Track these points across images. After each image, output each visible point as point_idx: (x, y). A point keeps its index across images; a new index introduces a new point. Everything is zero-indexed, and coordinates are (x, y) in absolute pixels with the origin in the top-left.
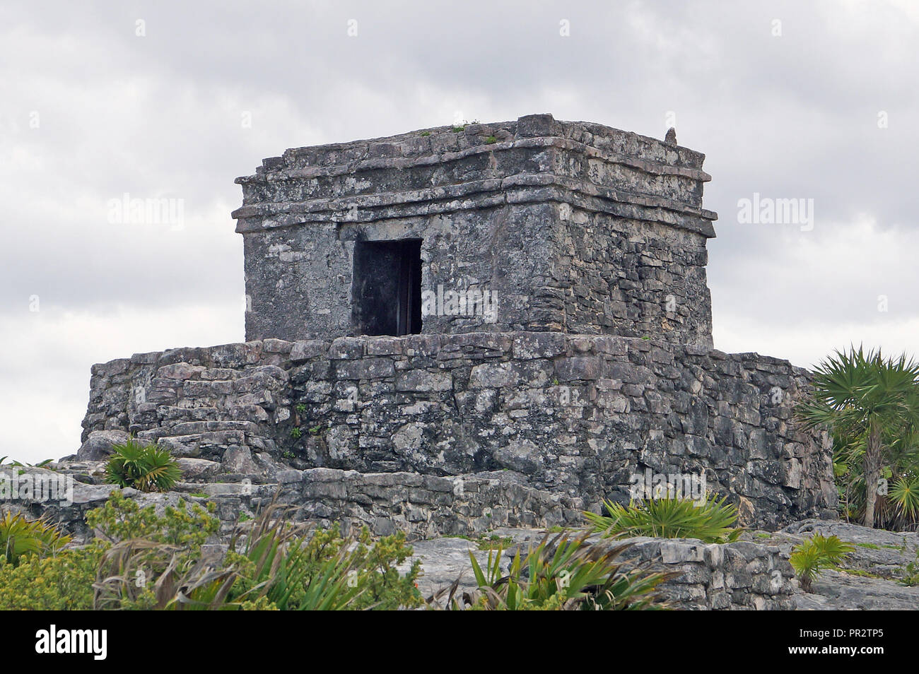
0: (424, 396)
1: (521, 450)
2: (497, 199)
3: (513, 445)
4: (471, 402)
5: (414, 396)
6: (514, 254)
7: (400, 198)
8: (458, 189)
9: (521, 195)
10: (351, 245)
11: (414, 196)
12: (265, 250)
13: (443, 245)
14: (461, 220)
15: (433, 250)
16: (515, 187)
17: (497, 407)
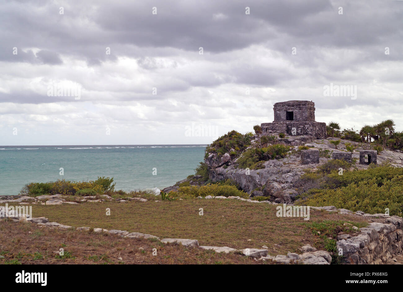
0: (301, 128)
1: (310, 133)
2: (302, 108)
3: (309, 132)
4: (305, 128)
5: (300, 128)
6: (304, 114)
7: (292, 108)
8: (298, 107)
9: (304, 108)
10: (286, 112)
11: (293, 108)
12: (276, 112)
13: (296, 112)
14: (298, 110)
15: (295, 113)
16: (304, 107)
17: (308, 129)
